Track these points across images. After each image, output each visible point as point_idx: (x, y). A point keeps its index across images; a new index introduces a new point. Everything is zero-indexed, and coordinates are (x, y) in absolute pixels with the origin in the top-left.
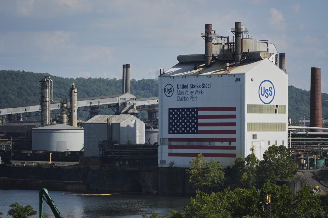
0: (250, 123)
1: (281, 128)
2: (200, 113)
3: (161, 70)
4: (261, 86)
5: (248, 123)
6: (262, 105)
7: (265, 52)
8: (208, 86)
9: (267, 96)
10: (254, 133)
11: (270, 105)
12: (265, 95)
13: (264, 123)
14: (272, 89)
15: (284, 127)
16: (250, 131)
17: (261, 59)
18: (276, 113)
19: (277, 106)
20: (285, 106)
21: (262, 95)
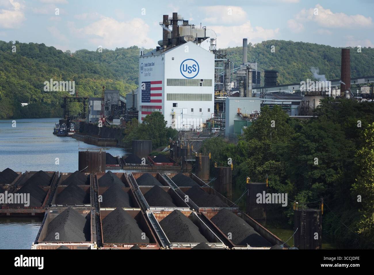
0: (170, 94)
1: (207, 98)
2: (152, 86)
3: (142, 52)
4: (183, 64)
5: (168, 94)
6: (184, 79)
7: (189, 36)
8: (153, 64)
9: (190, 72)
10: (175, 102)
11: (194, 79)
12: (187, 71)
13: (187, 94)
14: (196, 66)
15: (210, 97)
16: (170, 100)
17: (185, 42)
18: (200, 86)
19: (202, 80)
20: (211, 80)
21: (184, 71)
